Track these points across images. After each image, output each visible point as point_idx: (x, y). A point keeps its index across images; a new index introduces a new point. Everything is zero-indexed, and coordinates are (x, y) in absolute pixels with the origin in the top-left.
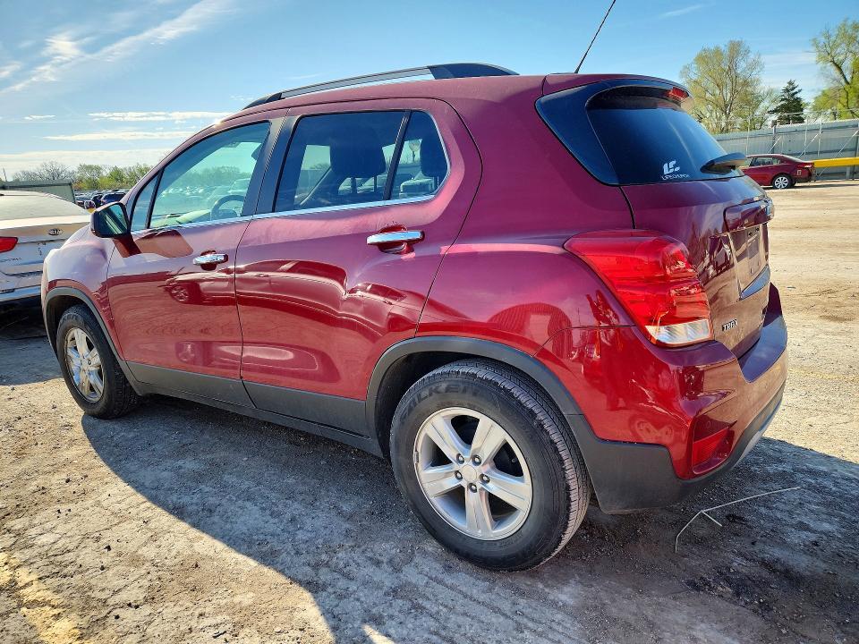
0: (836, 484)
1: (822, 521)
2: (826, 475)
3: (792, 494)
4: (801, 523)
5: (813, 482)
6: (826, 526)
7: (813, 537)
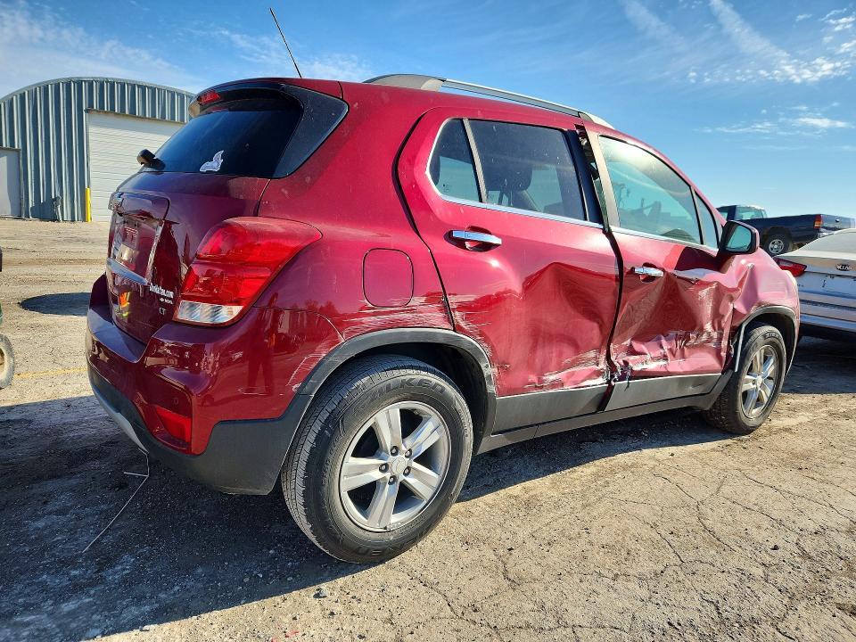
0: (44, 588)
1: (45, 528)
2: (60, 597)
3: (87, 541)
4: (65, 514)
5: (74, 572)
6: (40, 524)
7: (50, 507)
